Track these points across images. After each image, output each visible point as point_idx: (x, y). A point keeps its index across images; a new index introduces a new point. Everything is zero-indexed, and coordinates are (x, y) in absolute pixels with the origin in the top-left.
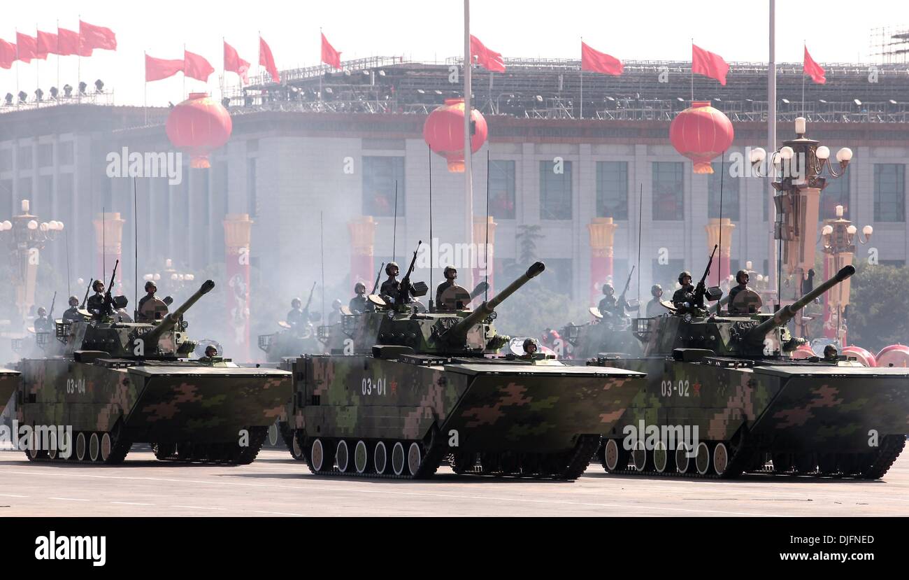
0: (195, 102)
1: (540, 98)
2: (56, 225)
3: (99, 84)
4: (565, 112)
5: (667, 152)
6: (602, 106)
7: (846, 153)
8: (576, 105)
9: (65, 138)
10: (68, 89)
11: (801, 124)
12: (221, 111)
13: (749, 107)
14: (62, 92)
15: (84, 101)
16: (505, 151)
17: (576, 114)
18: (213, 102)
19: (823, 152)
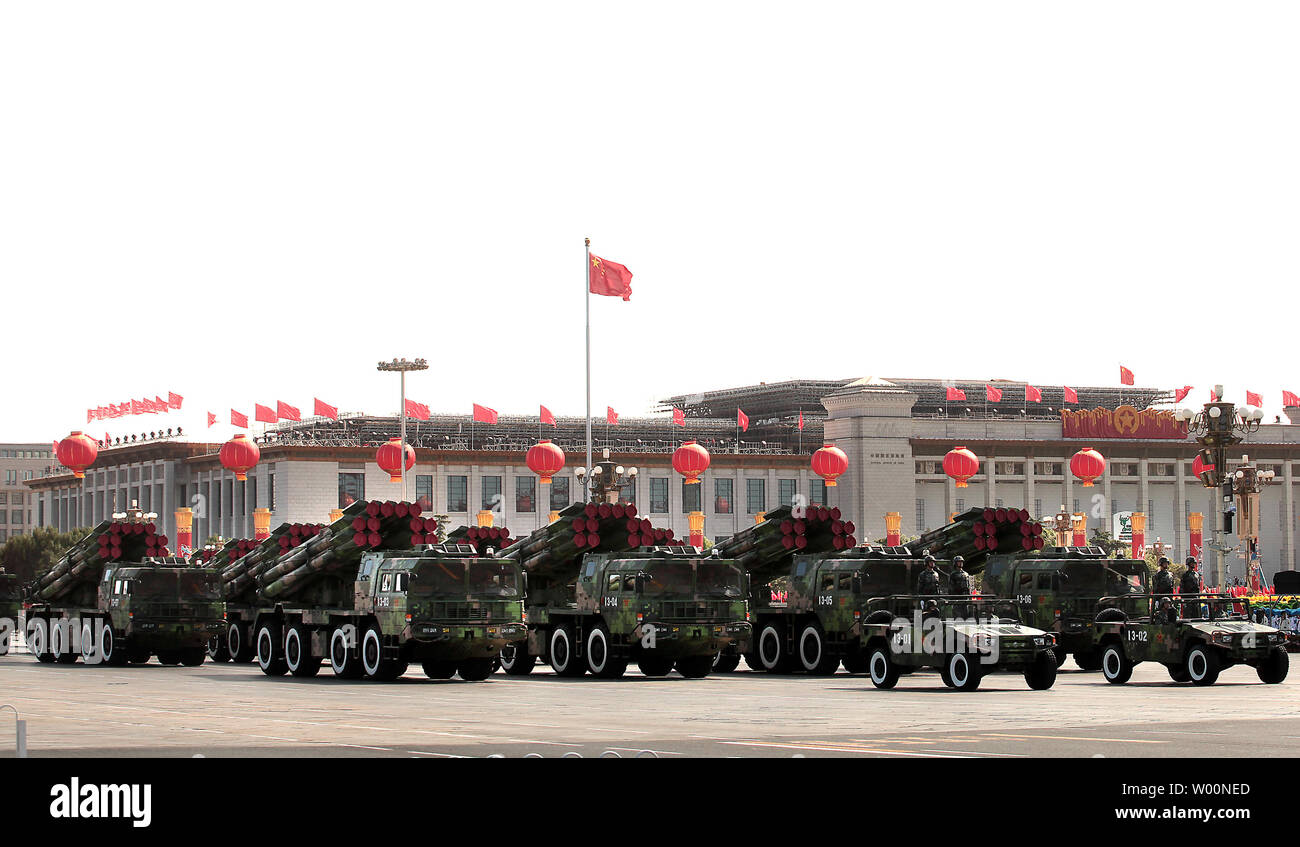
0: (239, 440)
1: (447, 438)
2: (153, 515)
3: (180, 430)
4: (461, 446)
5: (525, 471)
6: (486, 443)
7: (633, 470)
8: (469, 441)
9: (159, 462)
10: (161, 433)
11: (606, 453)
12: (254, 447)
13: (574, 443)
14: (157, 435)
15: (170, 440)
16: (426, 470)
17: (470, 447)
18: (248, 440)
19: (620, 470)
